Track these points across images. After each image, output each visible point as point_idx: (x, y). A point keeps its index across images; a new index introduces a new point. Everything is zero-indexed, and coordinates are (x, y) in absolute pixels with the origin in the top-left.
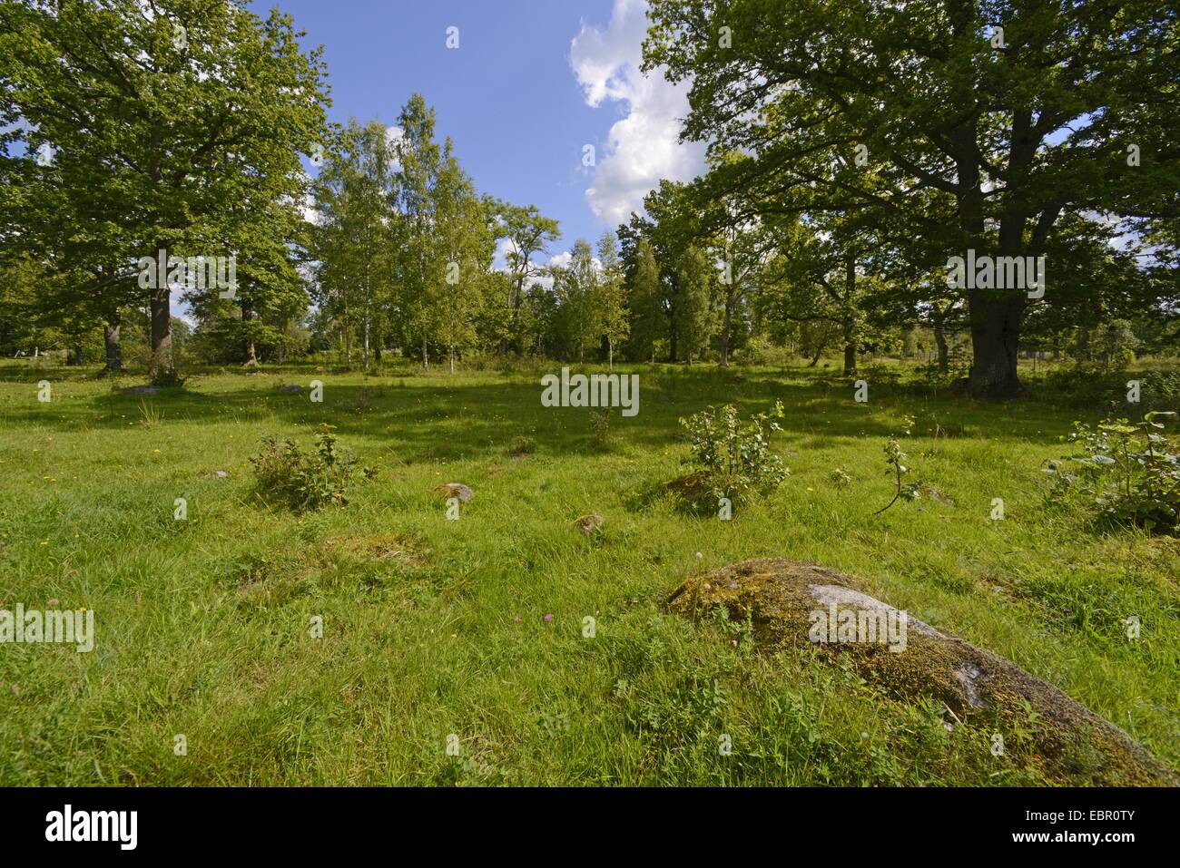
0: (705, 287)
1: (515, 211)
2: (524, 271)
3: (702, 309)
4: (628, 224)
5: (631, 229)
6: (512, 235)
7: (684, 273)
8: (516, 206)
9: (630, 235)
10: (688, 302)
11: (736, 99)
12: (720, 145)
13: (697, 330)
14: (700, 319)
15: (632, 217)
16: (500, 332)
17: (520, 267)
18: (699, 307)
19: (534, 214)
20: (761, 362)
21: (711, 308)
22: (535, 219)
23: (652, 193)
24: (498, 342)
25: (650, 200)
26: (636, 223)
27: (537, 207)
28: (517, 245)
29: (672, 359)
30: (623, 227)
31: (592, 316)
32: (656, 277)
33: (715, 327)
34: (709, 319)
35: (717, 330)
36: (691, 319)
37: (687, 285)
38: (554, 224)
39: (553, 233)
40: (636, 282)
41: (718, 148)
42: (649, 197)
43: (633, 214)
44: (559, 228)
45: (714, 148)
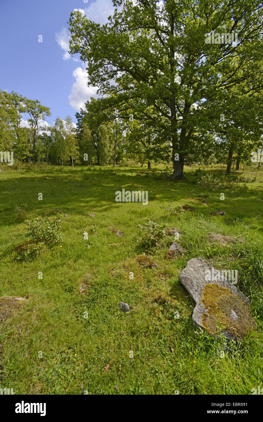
0: (108, 139)
1: (29, 101)
2: (36, 128)
3: (107, 147)
4: (79, 112)
5: (81, 115)
6: (29, 112)
7: (100, 134)
8: (29, 99)
9: (81, 117)
10: (102, 144)
11: (108, 73)
12: (102, 90)
13: (105, 155)
14: (106, 150)
15: (81, 110)
16: (25, 153)
17: (34, 126)
18: (106, 146)
19: (38, 104)
20: (126, 166)
21: (110, 147)
22: (39, 106)
23: (88, 102)
24: (25, 157)
25: (87, 104)
26: (83, 113)
27: (39, 101)
28: (32, 116)
29: (98, 164)
30: (78, 114)
31: (65, 148)
32: (90, 134)
33: (111, 153)
34: (109, 150)
35: (112, 154)
36: (103, 150)
37: (101, 138)
38: (48, 109)
39: (47, 113)
40: (83, 136)
41: (101, 92)
42: (87, 103)
43: (81, 109)
44: (50, 111)
45: (99, 91)
